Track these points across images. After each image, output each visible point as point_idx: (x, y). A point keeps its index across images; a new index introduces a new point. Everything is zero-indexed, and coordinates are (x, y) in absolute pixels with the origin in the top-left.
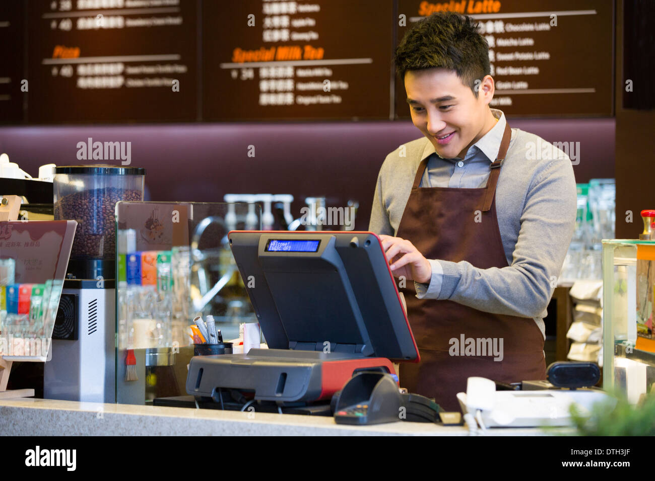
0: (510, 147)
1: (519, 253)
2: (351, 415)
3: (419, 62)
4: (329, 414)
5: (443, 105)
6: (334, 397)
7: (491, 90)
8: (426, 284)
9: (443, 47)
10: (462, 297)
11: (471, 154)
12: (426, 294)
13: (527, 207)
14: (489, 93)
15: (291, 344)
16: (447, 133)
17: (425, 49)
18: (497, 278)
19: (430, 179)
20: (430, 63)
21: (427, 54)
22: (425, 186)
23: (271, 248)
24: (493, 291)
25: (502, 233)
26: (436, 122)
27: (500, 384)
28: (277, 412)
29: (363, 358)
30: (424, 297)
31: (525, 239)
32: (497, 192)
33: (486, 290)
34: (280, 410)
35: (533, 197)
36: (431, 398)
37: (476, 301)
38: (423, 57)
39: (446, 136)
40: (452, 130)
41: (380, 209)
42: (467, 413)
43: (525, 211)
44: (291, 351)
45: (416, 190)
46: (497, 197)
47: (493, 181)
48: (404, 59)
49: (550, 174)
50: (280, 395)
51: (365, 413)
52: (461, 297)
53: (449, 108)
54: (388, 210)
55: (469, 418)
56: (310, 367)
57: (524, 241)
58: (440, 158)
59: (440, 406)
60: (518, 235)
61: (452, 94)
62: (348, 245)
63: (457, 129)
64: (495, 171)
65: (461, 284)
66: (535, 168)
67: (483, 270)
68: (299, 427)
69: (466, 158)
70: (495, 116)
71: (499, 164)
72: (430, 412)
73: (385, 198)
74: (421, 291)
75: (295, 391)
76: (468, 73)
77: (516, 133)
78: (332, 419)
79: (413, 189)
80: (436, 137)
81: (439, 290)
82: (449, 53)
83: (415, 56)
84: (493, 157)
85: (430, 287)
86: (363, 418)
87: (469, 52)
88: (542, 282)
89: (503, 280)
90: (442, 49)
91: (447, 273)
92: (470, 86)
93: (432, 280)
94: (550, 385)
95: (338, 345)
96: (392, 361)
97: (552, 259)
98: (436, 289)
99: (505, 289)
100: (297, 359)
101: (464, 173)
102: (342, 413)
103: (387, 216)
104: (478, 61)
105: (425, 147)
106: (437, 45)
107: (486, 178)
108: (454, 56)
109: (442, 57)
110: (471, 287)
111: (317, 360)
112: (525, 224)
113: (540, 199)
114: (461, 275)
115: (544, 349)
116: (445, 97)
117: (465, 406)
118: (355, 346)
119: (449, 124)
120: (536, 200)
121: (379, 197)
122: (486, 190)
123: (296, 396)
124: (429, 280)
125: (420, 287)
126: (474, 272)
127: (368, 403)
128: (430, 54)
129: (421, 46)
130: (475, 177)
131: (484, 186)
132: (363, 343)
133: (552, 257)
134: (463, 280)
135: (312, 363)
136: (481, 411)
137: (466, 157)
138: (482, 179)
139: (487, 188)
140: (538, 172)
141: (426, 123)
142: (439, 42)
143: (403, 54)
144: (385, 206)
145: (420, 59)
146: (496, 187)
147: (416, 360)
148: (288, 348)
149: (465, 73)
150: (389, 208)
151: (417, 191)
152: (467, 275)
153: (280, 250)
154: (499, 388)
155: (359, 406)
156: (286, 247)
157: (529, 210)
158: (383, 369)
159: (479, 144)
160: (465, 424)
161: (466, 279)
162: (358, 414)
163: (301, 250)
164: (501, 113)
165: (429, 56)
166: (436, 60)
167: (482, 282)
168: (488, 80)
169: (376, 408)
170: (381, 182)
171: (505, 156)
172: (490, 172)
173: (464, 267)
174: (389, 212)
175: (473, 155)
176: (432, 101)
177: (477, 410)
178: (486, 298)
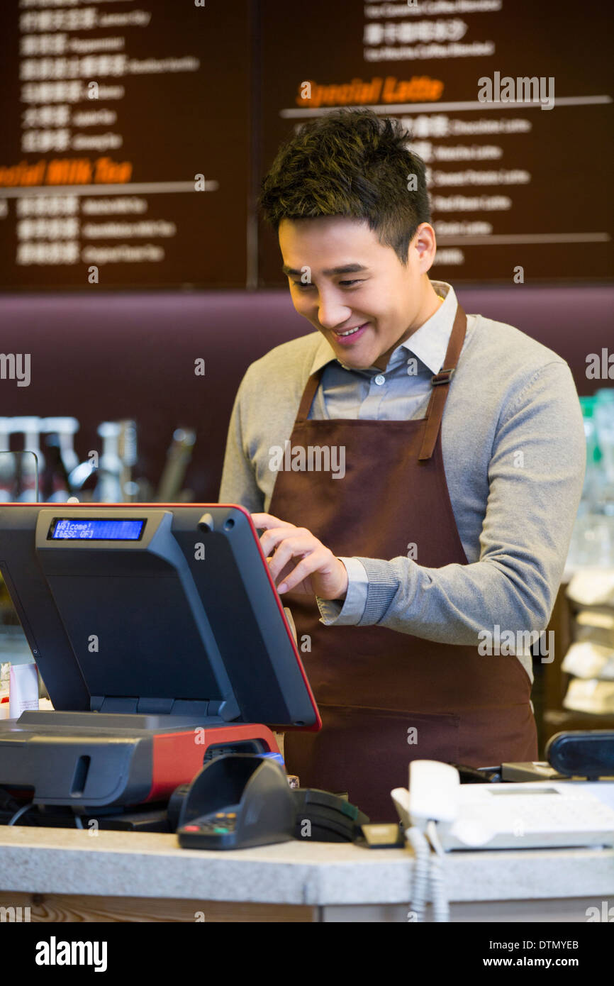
0: (464, 347)
1: (490, 537)
2: (206, 831)
3: (302, 206)
4: (167, 827)
5: (346, 279)
6: (174, 797)
7: (430, 248)
8: (340, 602)
9: (345, 180)
10: (400, 621)
11: (397, 362)
12: (338, 617)
13: (498, 453)
14: (426, 253)
15: (94, 701)
16: (354, 325)
17: (313, 183)
18: (461, 582)
19: (326, 404)
20: (322, 208)
21: (317, 192)
22: (317, 417)
23: (59, 533)
24: (455, 608)
25: (453, 497)
26: (334, 309)
27: (464, 769)
28: (75, 827)
29: (222, 725)
30: (335, 623)
31: (499, 510)
32: (443, 426)
33: (442, 606)
34: (78, 821)
35: (508, 436)
36: (341, 792)
37: (425, 625)
38: (310, 198)
39: (352, 331)
40: (362, 322)
41: (240, 460)
42: (410, 825)
43: (496, 461)
44: (95, 714)
45: (302, 424)
46: (444, 434)
47: (437, 405)
48: (276, 199)
49: (535, 394)
50: (78, 795)
51: (231, 827)
52: (398, 621)
53: (356, 285)
54: (253, 461)
55: (414, 834)
56: (132, 745)
57: (499, 515)
58: (343, 368)
59: (359, 809)
60: (486, 503)
61: (361, 261)
62: (194, 528)
63: (372, 321)
64: (440, 390)
65: (398, 598)
66: (508, 383)
67: (434, 570)
68: (116, 854)
69: (389, 369)
70: (438, 293)
71: (447, 377)
72: (343, 820)
73: (247, 441)
74: (329, 612)
75: (106, 789)
76: (389, 223)
77: (475, 322)
78: (172, 839)
79: (297, 422)
80: (335, 333)
81: (361, 610)
82: (355, 190)
83: (296, 196)
84: (436, 366)
85: (345, 605)
86: (228, 837)
87: (390, 186)
88: (535, 585)
89: (471, 586)
90: (343, 182)
91: (375, 581)
92: (392, 246)
93: (348, 593)
94: (552, 772)
95: (177, 701)
96: (272, 728)
97: (550, 545)
98: (355, 609)
99: (476, 602)
100: (107, 730)
101: (385, 395)
102: (191, 828)
103: (253, 472)
104: (408, 201)
105: (317, 349)
106: (334, 174)
107: (424, 403)
108: (365, 195)
109: (343, 196)
110: (415, 602)
111: (141, 731)
112: (497, 485)
113: (523, 439)
114: (399, 583)
115: (532, 699)
116: (348, 265)
117: (407, 814)
118: (207, 703)
119: (356, 311)
120: (515, 442)
121: (237, 440)
122: (424, 423)
123: (108, 796)
124: (345, 594)
125: (327, 606)
126: (421, 576)
127: (239, 807)
128: (322, 193)
129: (305, 177)
130: (405, 401)
131: (422, 416)
132: (221, 699)
133: (550, 540)
134: (401, 591)
135: (134, 737)
136: (436, 822)
137: (388, 367)
138: (417, 403)
139: (426, 419)
140: (514, 390)
141: (316, 309)
142: (338, 169)
143: (275, 190)
144: (248, 455)
145: (304, 202)
146: (442, 416)
147: (314, 726)
148: (87, 708)
149: (384, 223)
150: (257, 457)
151: (304, 427)
152: (409, 581)
153: (74, 537)
154: (466, 778)
155: (220, 815)
156: (85, 531)
157: (504, 460)
158: (259, 747)
159: (409, 344)
160: (408, 843)
161: (408, 590)
162: (220, 830)
163: (112, 537)
164: (449, 288)
165: (320, 196)
166: (331, 203)
167: (435, 594)
168: (425, 231)
169: (251, 819)
170: (239, 412)
171: (457, 364)
172: (430, 392)
173: (404, 568)
174: (255, 464)
175: (400, 363)
176: (327, 273)
177: (429, 820)
178: (442, 621)
